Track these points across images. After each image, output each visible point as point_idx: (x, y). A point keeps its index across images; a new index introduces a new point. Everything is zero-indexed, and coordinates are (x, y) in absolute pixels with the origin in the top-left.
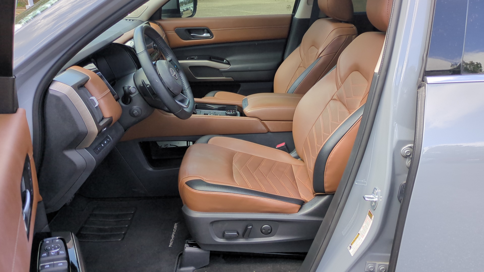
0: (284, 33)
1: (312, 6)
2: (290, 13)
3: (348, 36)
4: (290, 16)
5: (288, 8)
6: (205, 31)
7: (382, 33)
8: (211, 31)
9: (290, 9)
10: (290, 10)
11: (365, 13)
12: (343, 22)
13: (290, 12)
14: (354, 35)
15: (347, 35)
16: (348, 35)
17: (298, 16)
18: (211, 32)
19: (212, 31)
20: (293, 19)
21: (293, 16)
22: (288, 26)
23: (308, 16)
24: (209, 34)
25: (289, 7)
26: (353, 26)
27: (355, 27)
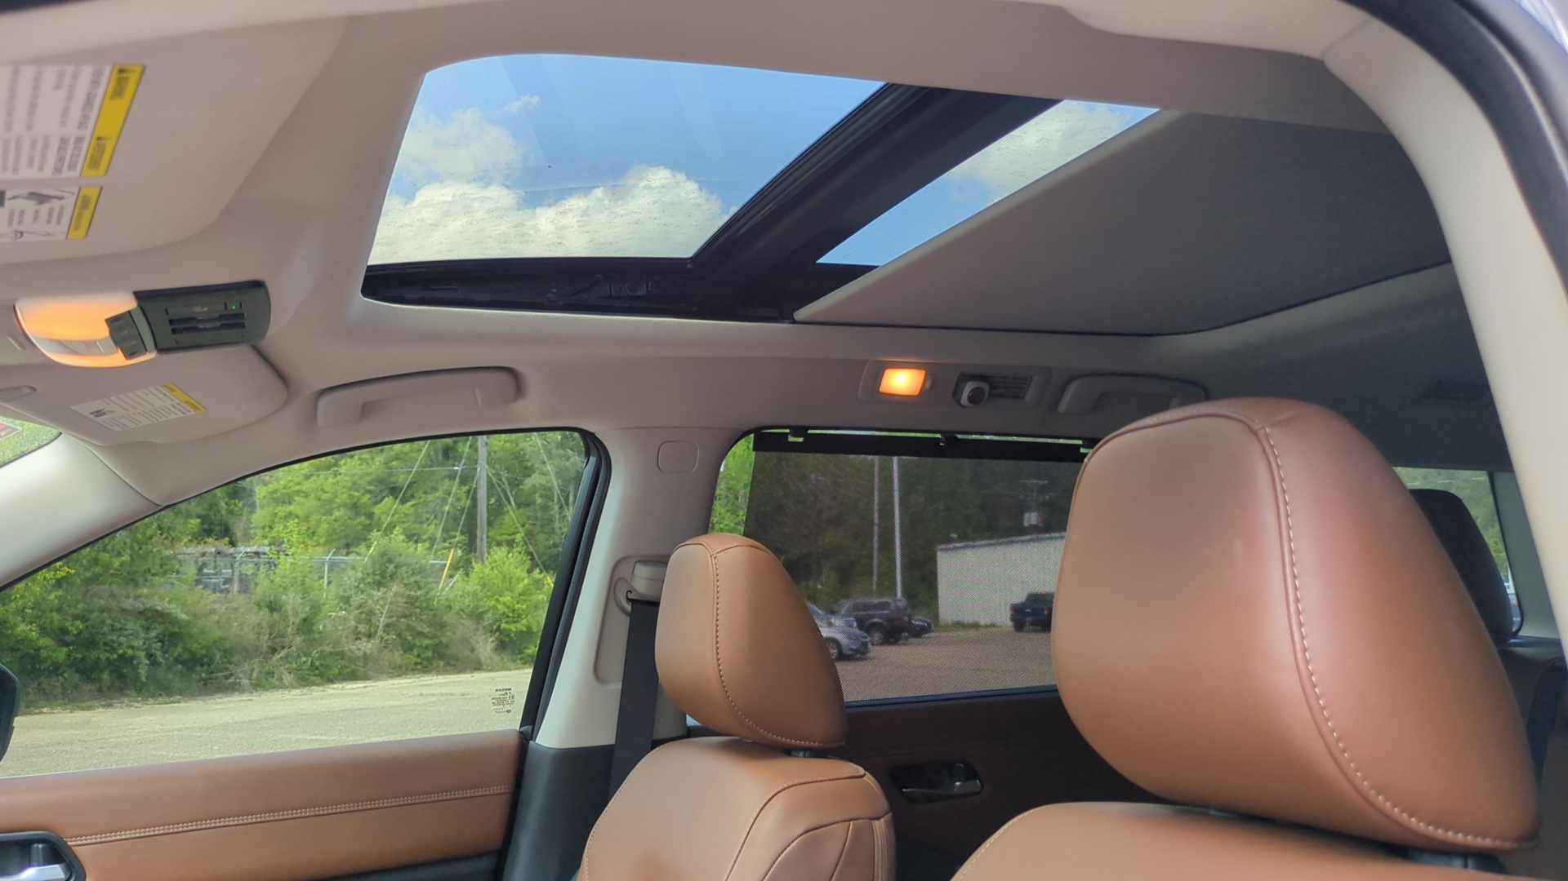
0: (486, 825)
1: (618, 686)
2: (513, 728)
3: (852, 823)
4: (514, 740)
5: (500, 701)
6: (34, 851)
7: (1179, 807)
8: (70, 847)
9: (507, 707)
10: (508, 711)
11: (1053, 690)
12: (801, 754)
13: (511, 721)
14: (878, 819)
15: (845, 821)
16: (850, 820)
17: (552, 735)
18: (72, 850)
19: (73, 848)
20: (530, 753)
21: (526, 738)
22: (503, 788)
23: (604, 734)
24: (57, 866)
25: (505, 699)
26: (861, 771)
27: (867, 774)
